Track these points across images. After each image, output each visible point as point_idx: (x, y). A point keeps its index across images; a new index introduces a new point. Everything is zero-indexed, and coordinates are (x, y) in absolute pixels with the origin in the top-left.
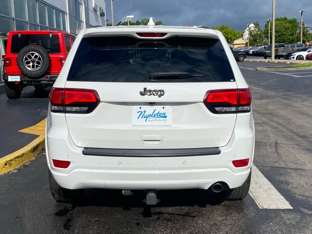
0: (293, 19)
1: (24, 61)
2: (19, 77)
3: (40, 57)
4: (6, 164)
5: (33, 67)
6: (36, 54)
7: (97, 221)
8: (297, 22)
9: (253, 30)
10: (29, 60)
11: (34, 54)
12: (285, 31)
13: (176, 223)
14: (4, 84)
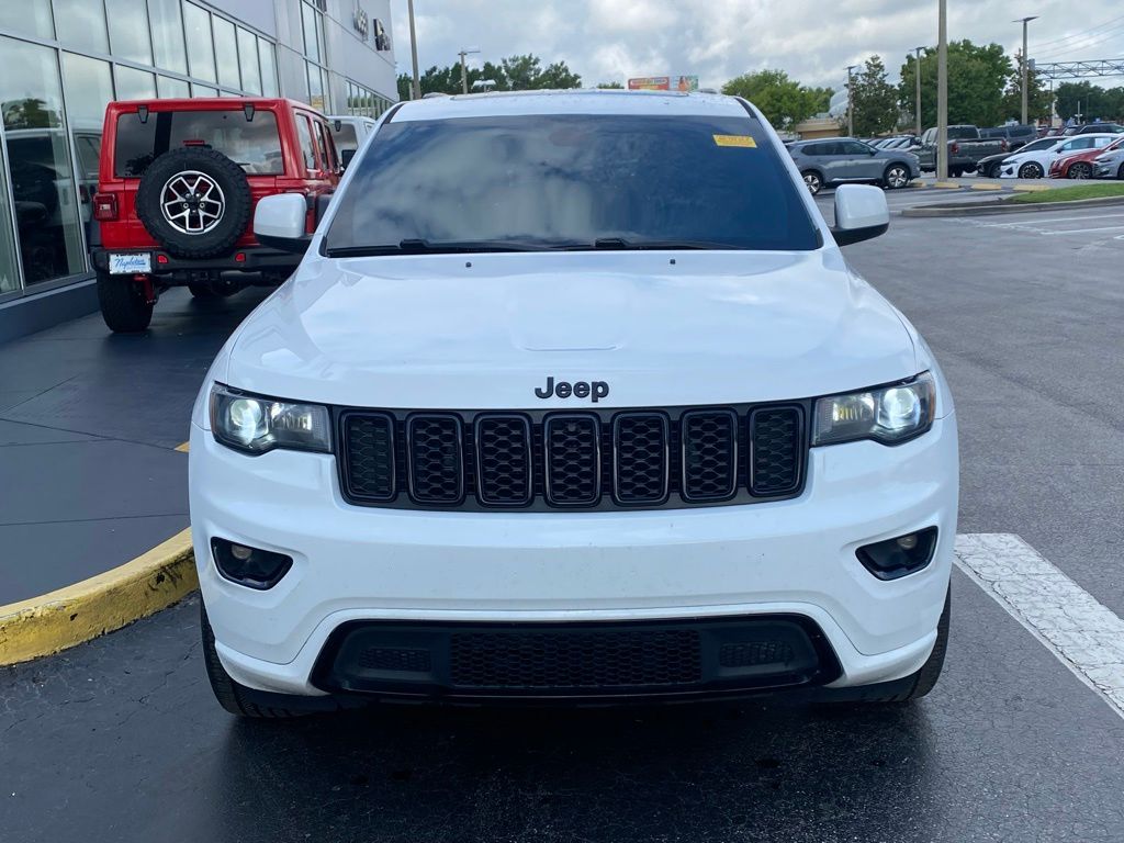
0: (992, 46)
1: (162, 202)
2: (146, 258)
3: (215, 189)
4: (160, 579)
5: (194, 221)
6: (202, 177)
7: (546, 800)
8: (1005, 54)
9: (863, 85)
10: (180, 199)
11: (196, 177)
12: (966, 87)
13: (851, 806)
14: (95, 281)
